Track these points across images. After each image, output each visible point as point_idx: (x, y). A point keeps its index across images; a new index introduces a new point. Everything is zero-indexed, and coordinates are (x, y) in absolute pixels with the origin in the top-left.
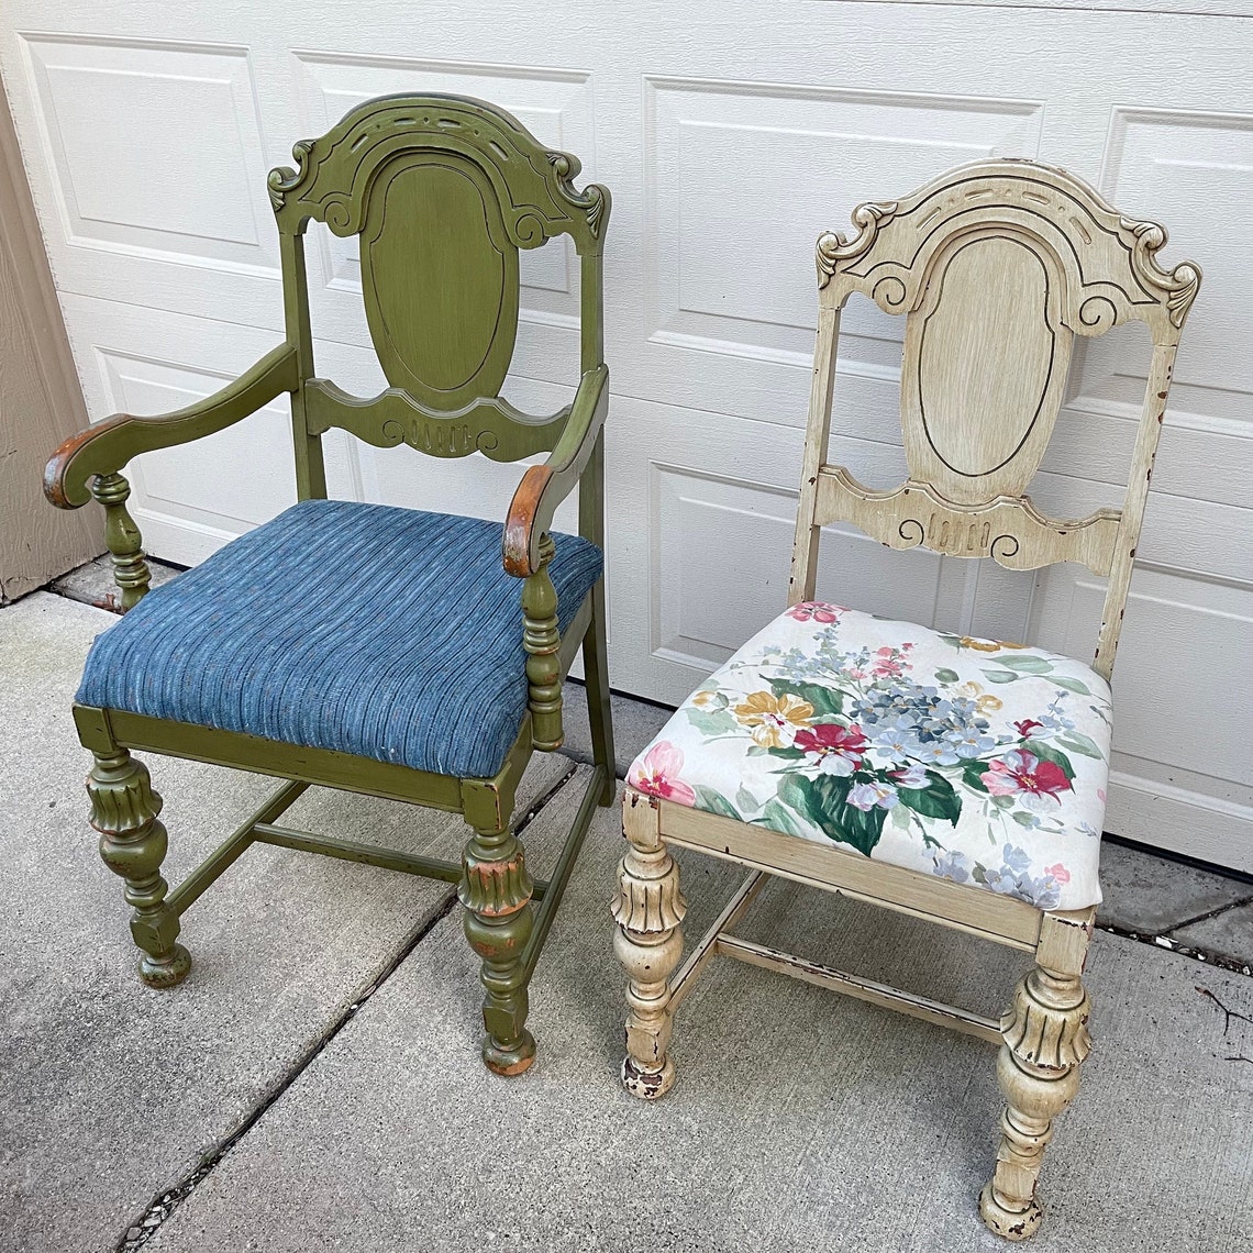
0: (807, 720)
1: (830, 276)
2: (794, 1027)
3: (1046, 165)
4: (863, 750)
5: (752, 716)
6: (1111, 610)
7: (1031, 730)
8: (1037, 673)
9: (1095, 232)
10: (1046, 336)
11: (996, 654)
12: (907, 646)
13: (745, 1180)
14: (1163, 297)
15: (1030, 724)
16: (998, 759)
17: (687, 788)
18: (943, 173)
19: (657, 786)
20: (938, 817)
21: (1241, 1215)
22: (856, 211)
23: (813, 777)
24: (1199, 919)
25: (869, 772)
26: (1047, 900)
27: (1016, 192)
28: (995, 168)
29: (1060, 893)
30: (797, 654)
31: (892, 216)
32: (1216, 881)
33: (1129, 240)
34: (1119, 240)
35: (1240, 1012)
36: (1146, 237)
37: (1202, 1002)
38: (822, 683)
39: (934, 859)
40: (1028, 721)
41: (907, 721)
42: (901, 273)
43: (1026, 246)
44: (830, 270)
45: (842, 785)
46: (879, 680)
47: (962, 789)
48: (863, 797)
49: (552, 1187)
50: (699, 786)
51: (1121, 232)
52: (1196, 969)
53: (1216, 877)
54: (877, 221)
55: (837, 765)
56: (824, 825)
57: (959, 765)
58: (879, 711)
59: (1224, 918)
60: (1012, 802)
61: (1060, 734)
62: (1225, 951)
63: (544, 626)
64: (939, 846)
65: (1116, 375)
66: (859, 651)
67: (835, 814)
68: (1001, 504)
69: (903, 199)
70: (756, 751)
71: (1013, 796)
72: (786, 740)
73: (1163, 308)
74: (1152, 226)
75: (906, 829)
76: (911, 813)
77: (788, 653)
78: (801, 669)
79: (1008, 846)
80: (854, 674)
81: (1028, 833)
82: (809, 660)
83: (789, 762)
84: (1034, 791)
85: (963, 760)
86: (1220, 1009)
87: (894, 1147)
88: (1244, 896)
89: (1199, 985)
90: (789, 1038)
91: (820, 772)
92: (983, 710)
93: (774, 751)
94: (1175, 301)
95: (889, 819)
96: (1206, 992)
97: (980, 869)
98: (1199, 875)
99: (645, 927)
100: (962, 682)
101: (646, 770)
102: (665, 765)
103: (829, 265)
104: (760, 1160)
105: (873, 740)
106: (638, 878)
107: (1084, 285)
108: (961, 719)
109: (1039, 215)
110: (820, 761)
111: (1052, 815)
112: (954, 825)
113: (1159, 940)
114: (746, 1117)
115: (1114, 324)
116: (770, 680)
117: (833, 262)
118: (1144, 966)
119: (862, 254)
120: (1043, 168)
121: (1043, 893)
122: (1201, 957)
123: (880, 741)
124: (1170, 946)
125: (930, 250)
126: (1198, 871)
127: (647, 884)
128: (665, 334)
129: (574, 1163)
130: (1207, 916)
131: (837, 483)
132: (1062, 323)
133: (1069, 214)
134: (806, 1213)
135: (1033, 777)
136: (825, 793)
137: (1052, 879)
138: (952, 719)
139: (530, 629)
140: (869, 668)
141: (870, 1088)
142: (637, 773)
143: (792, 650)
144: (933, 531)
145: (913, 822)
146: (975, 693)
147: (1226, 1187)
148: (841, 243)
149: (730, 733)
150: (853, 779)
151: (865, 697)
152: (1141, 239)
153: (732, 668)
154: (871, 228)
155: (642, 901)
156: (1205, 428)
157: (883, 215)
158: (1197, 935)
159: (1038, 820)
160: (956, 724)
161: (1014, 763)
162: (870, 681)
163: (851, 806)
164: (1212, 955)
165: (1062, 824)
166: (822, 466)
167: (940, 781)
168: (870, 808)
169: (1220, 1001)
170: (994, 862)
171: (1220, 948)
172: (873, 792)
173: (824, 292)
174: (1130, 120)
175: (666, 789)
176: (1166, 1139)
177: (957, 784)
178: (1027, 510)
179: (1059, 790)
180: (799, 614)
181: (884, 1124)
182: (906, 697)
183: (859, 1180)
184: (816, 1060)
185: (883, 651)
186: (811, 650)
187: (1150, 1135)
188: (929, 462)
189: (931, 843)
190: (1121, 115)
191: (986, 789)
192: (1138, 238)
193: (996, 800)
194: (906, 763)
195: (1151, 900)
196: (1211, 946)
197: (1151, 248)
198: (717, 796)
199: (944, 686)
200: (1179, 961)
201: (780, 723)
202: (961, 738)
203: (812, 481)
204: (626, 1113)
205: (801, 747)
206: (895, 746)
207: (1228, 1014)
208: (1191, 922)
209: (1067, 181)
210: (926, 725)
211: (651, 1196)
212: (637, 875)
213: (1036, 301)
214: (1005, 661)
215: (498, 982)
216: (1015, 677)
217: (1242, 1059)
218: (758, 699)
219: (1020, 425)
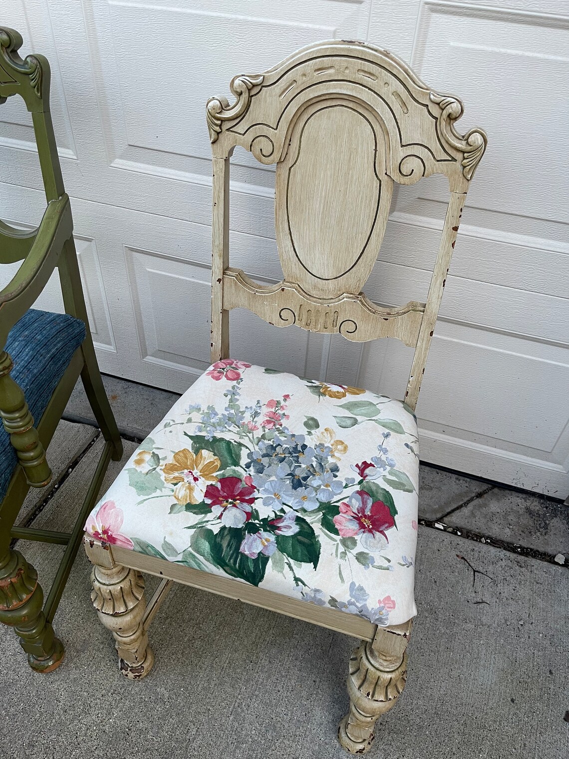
0: (215, 474)
1: (218, 133)
2: (229, 610)
3: (375, 47)
4: (252, 501)
5: (176, 474)
6: (416, 368)
7: (367, 471)
8: (370, 416)
9: (411, 104)
10: (375, 182)
11: (344, 401)
12: (286, 397)
13: (197, 731)
14: (459, 156)
15: (366, 465)
16: (345, 501)
17: (127, 539)
18: (297, 51)
19: (105, 536)
20: (304, 562)
21: (486, 714)
22: (233, 81)
23: (216, 530)
24: (457, 508)
25: (257, 521)
26: (380, 621)
27: (352, 69)
28: (336, 48)
29: (389, 617)
30: (212, 411)
31: (260, 87)
32: (466, 481)
33: (435, 111)
34: (429, 111)
35: (481, 569)
36: (449, 110)
37: (461, 565)
38: (228, 436)
39: (302, 593)
40: (365, 463)
41: (283, 469)
42: (270, 132)
43: (361, 114)
44: (218, 129)
45: (236, 535)
46: (267, 430)
47: (322, 534)
48: (252, 546)
49: (74, 753)
50: (135, 538)
51: (431, 105)
52: (456, 542)
53: (466, 479)
54: (249, 90)
55: (233, 517)
56: (224, 568)
57: (319, 510)
58: (265, 461)
59: (470, 506)
60: (354, 542)
61: (386, 473)
62: (472, 529)
63: (17, 415)
64: (305, 585)
65: (419, 198)
66: (253, 404)
67: (232, 561)
68: (345, 299)
69: (268, 72)
70: (176, 509)
71: (356, 537)
72: (199, 497)
73: (458, 165)
74: (453, 100)
75: (282, 572)
76: (286, 559)
77: (206, 411)
78: (214, 425)
79: (353, 584)
80: (250, 427)
81: (367, 571)
82: (219, 416)
83: (199, 518)
84: (370, 531)
85: (321, 504)
86: (470, 569)
87: (288, 693)
88: (481, 491)
89: (459, 553)
90: (226, 619)
91: (222, 525)
92: (336, 454)
93: (190, 507)
94: (468, 160)
95: (270, 563)
96: (463, 558)
97: (333, 601)
98: (457, 479)
99: (114, 610)
100: (322, 428)
101: (97, 525)
102: (110, 523)
103: (216, 125)
104: (207, 715)
105: (261, 489)
106: (104, 584)
107: (402, 146)
108: (320, 464)
109: (370, 89)
110: (222, 514)
111: (383, 553)
112: (315, 567)
113: (437, 525)
114: (198, 683)
115: (423, 176)
116: (191, 437)
117: (219, 122)
118: (429, 543)
119: (241, 116)
120: (372, 49)
121: (377, 617)
122: (459, 534)
123: (266, 490)
124: (442, 528)
125: (290, 115)
126: (456, 476)
127: (110, 588)
128: (121, 161)
129: (89, 733)
130: (461, 507)
131: (236, 283)
132: (386, 174)
133: (392, 89)
134: (235, 750)
135: (369, 518)
136: (225, 544)
137: (383, 608)
138: (314, 464)
139: (6, 418)
140: (261, 419)
141: (274, 651)
142: (91, 527)
143: (209, 408)
144: (301, 316)
145: (286, 566)
146: (330, 438)
147: (477, 695)
148: (224, 107)
149: (158, 493)
150: (245, 530)
151: (257, 448)
152: (444, 112)
153: (165, 426)
154: (245, 96)
155: (109, 597)
156: (475, 235)
157: (254, 86)
158: (456, 519)
159: (373, 559)
160: (317, 470)
161: (356, 504)
162: (258, 433)
163: (243, 555)
164: (465, 531)
165: (389, 561)
166: (226, 269)
167: (306, 527)
168: (256, 556)
169: (470, 563)
170: (344, 597)
171: (469, 527)
172: (258, 541)
173: (215, 145)
174: (433, 11)
175: (112, 539)
176: (443, 665)
177: (317, 528)
178: (363, 304)
179: (387, 528)
180: (216, 374)
181: (283, 676)
182: (285, 446)
183: (267, 721)
184: (242, 633)
185: (271, 404)
186: (221, 406)
187: (435, 663)
188: (296, 269)
189: (299, 583)
190: (426, 6)
191: (336, 532)
192: (443, 110)
193: (344, 542)
194: (282, 511)
195: (432, 498)
196: (464, 526)
197: (452, 118)
198: (148, 546)
199: (310, 433)
200: (448, 537)
201: (196, 479)
202: (320, 482)
203: (219, 280)
204: (123, 690)
205: (208, 501)
206: (275, 495)
207: (475, 571)
208: (453, 511)
209: (391, 62)
210: (298, 472)
211: (138, 752)
212: (104, 582)
213: (368, 157)
214: (350, 406)
215: (27, 633)
216: (355, 422)
217: (483, 602)
218: (181, 457)
219: (357, 246)
